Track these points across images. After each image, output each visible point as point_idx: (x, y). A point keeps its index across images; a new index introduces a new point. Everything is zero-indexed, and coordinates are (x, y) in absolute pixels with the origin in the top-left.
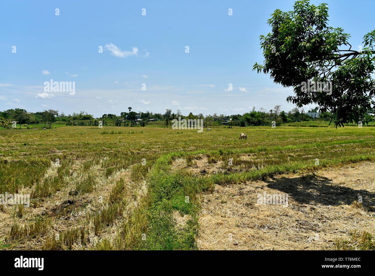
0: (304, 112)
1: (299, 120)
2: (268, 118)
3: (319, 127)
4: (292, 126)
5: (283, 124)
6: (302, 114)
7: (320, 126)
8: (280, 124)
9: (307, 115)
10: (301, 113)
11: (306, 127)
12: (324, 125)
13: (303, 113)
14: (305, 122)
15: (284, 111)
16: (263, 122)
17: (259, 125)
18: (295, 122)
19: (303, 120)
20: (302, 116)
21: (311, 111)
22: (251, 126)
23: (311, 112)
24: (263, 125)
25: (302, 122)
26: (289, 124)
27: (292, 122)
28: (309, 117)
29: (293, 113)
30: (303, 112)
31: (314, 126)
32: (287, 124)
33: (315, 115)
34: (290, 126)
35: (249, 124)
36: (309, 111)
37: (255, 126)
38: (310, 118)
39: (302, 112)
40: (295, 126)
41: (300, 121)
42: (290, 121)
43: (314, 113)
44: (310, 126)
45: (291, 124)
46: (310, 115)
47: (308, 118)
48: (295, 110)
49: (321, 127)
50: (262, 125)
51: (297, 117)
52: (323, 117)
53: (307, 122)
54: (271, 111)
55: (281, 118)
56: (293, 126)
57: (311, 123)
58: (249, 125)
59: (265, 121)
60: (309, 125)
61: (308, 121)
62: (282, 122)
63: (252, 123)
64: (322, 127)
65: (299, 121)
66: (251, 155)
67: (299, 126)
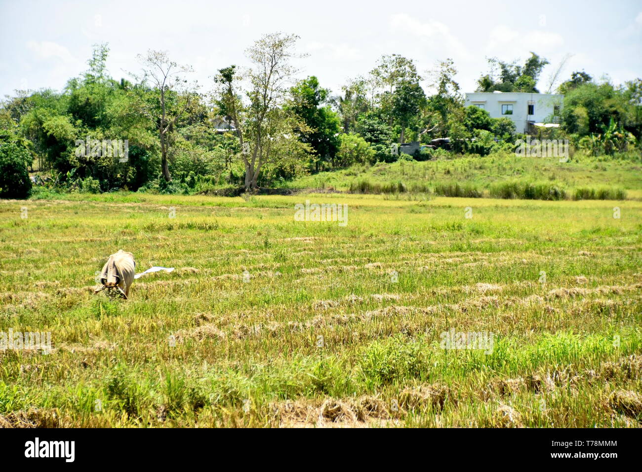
0: (457, 87)
1: (424, 149)
2: (196, 129)
3: (564, 197)
4: (378, 190)
5: (311, 179)
6: (442, 105)
7: (570, 192)
8: (289, 177)
9: (474, 111)
10: (430, 91)
11: (480, 196)
12: (597, 187)
13: (451, 91)
14: (462, 162)
15: (314, 83)
16: (164, 162)
17: (134, 187)
18: (391, 159)
19: (443, 145)
20: (444, 114)
21: (497, 80)
22: (76, 194)
23: (498, 87)
24: (164, 187)
25: (442, 161)
26: (357, 181)
27: (373, 163)
28: (486, 126)
29: (381, 91)
30: (450, 87)
31: (530, 194)
32: (339, 178)
33: (531, 110)
34: (364, 189)
35: (63, 179)
36: (487, 85)
37: (107, 195)
38: (496, 133)
39: (443, 84)
40: (402, 189)
41: (426, 157)
42: (358, 158)
43: (521, 99)
44: (507, 193)
45: (370, 176)
46: (495, 114)
47: (484, 133)
48: (393, 77)
49: (576, 198)
50: (155, 184)
51: (404, 123)
52: (581, 124)
53: (476, 159)
54: (227, 75)
55: (296, 131)
56: (390, 190)
57: (502, 170)
58: (62, 183)
59: (181, 157)
60: (498, 184)
61: (482, 151)
62: (301, 165)
63: (82, 173)
64: (584, 195)
65: (419, 157)
66: (346, 407)
67: (424, 190)
